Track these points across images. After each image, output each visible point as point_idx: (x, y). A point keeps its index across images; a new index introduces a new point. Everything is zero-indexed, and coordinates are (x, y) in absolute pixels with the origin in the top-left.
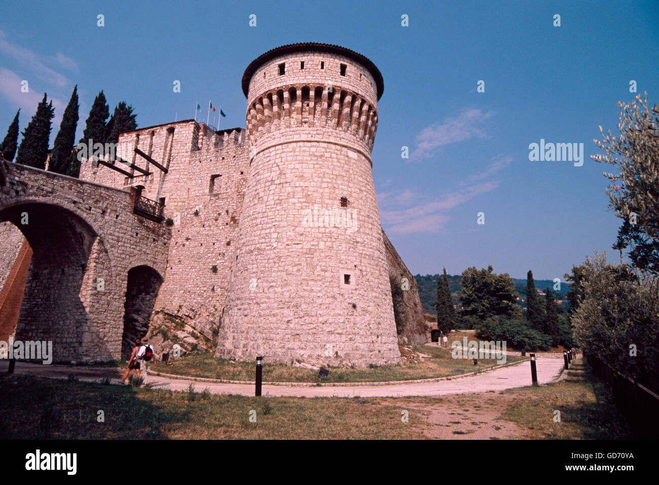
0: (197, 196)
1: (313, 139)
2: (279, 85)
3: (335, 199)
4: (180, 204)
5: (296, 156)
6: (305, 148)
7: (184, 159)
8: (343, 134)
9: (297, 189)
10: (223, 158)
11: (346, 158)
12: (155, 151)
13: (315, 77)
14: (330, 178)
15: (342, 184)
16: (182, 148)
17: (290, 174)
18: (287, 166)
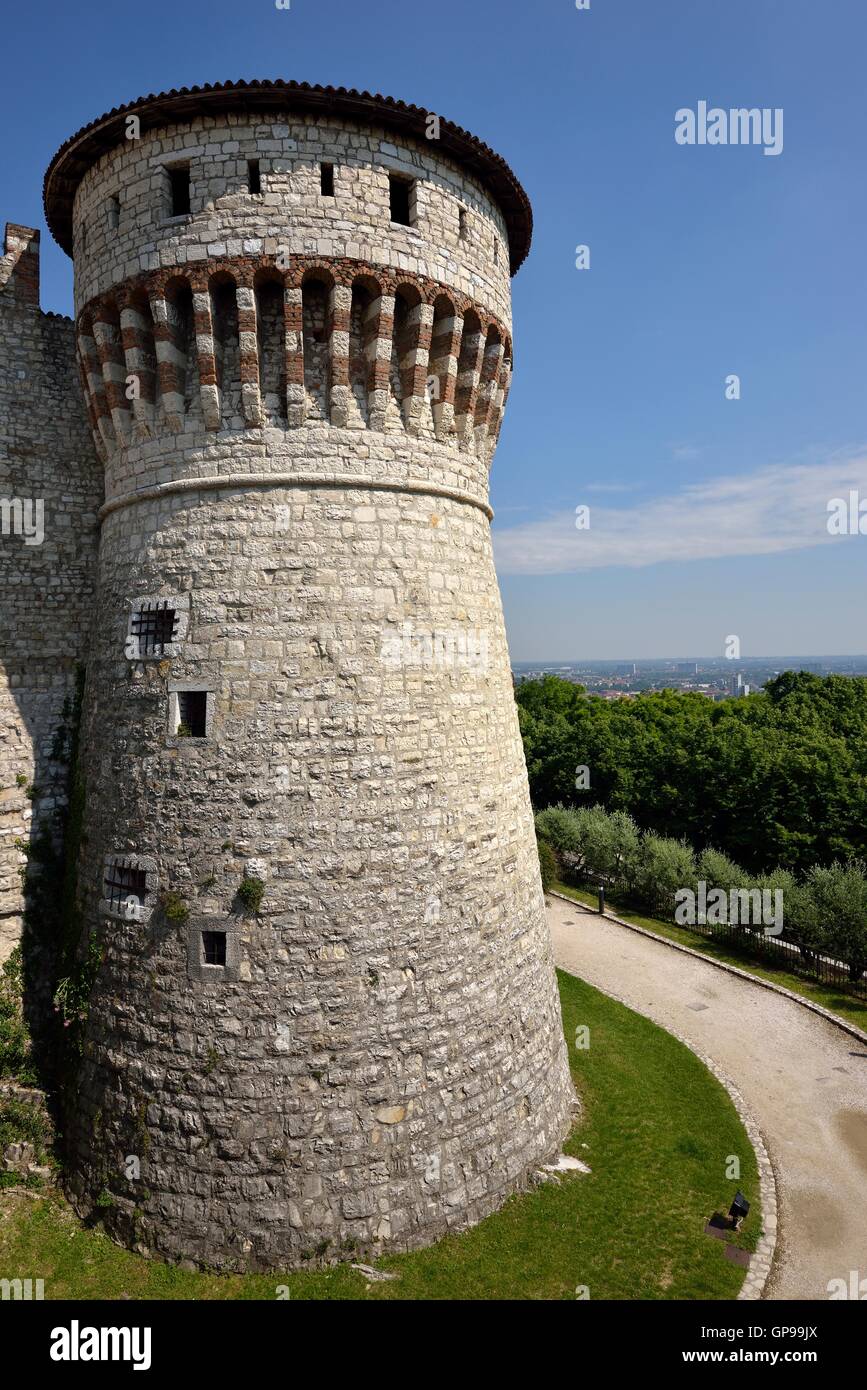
6: (455, 521)
17: (441, 609)
18: (427, 576)
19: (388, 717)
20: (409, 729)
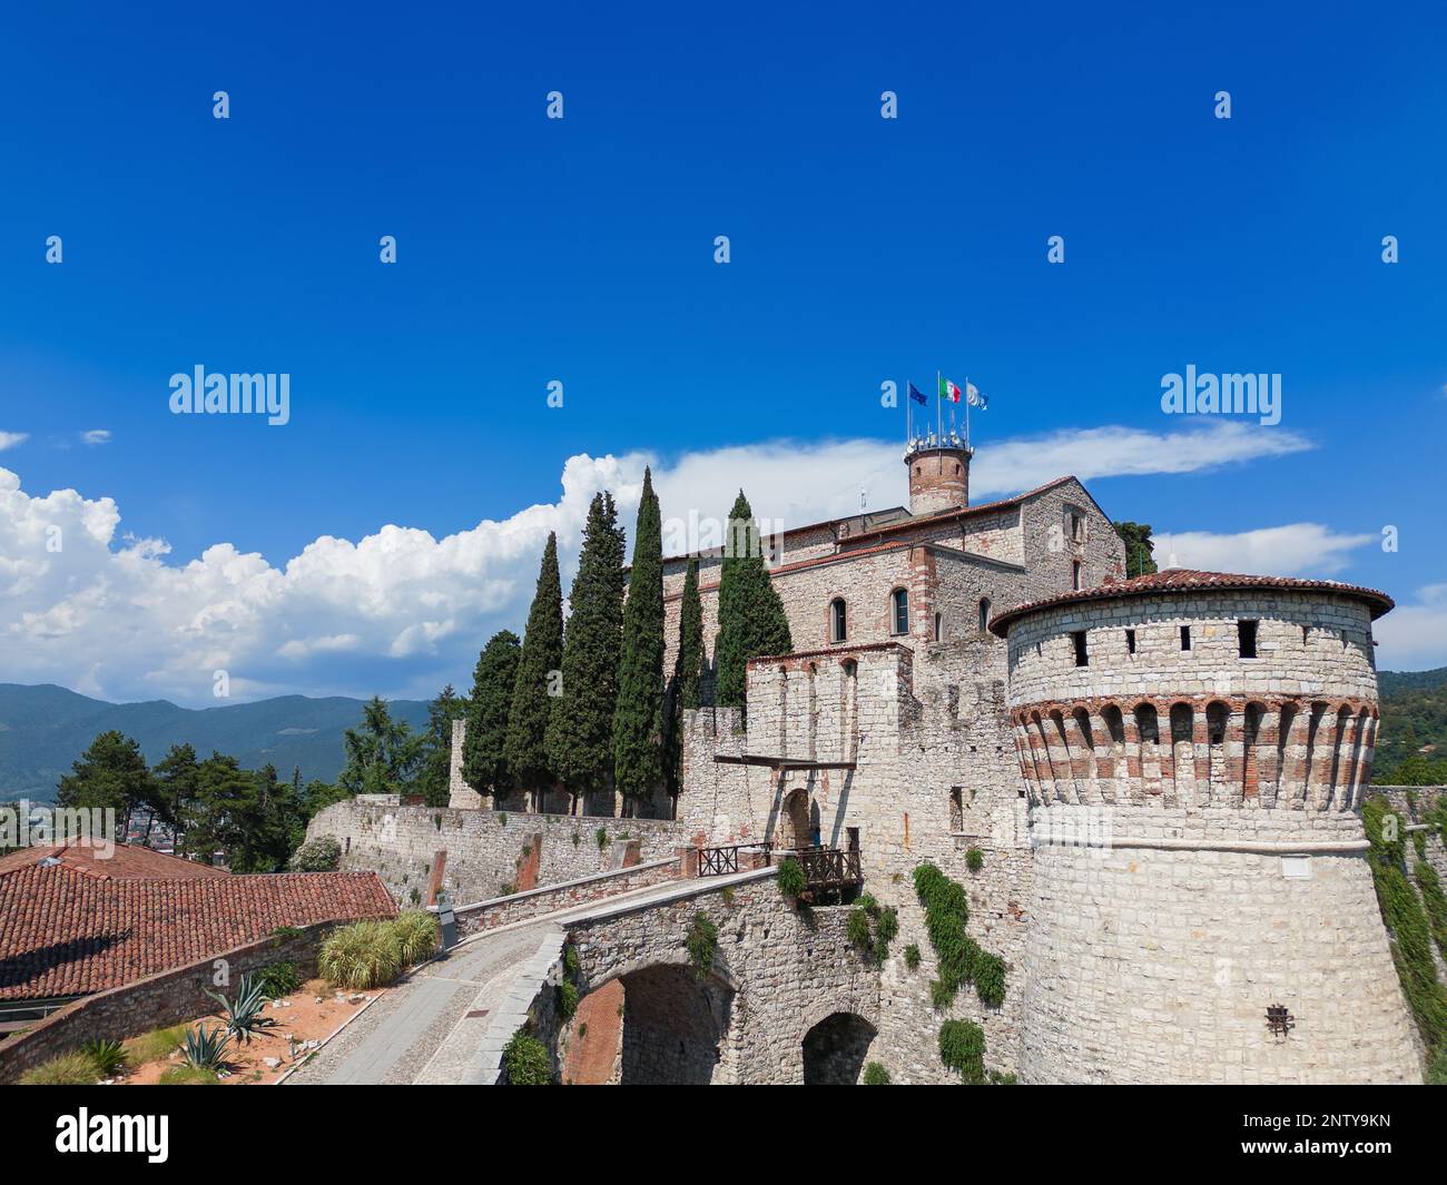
0: (925, 834)
1: (1178, 842)
2: (1077, 693)
3: (1252, 1014)
4: (892, 849)
5: (1140, 886)
6: (1159, 867)
7: (885, 741)
8: (1262, 817)
9: (1147, 981)
10: (974, 749)
11: (1278, 886)
12: (824, 714)
13: (1167, 677)
14: (1233, 956)
15: (1268, 970)
16: (879, 711)
17: (1128, 938)
18: (1119, 911)
19: (1081, 1013)
20: (1093, 1025)
